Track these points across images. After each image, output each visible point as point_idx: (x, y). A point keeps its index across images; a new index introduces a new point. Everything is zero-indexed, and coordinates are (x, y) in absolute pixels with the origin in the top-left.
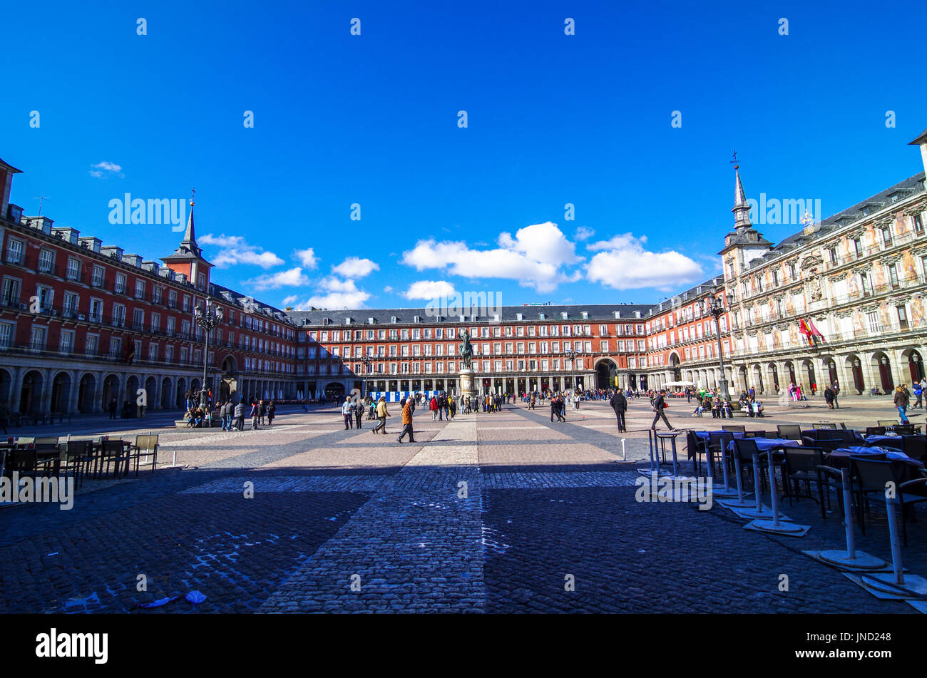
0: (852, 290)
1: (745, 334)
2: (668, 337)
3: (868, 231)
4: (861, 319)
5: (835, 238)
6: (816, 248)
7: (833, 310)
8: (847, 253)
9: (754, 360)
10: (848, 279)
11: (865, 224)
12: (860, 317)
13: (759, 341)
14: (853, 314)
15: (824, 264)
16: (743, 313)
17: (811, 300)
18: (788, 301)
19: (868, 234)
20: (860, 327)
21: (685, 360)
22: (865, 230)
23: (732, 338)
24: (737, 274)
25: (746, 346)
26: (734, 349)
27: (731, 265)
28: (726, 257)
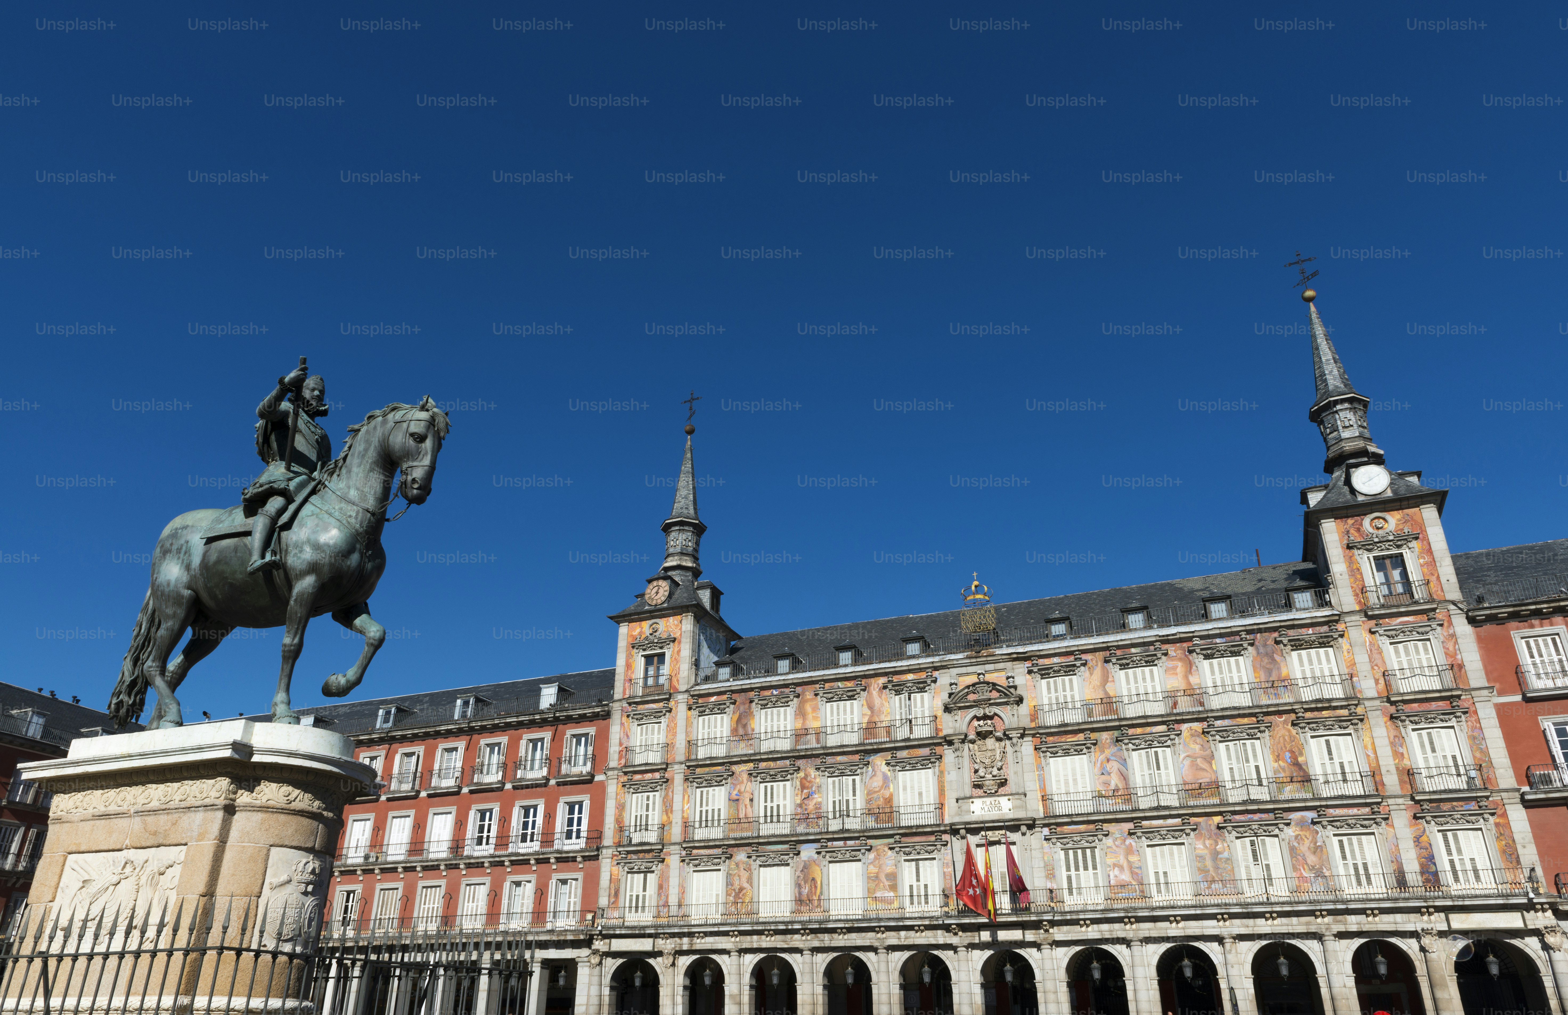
0: (1107, 784)
1: (673, 860)
3: (1173, 658)
4: (1133, 858)
5: (1071, 653)
6: (1001, 666)
7: (1045, 825)
8: (1101, 695)
9: (694, 943)
10: (1097, 755)
11: (1166, 640)
12: (1129, 851)
13: (729, 883)
14: (1108, 841)
15: (1024, 709)
16: (678, 798)
17: (968, 791)
18: (877, 782)
19: (1171, 664)
20: (1126, 877)
22: (1166, 654)
23: (607, 866)
24: (675, 683)
25: (667, 897)
26: (603, 901)
27: (653, 656)
28: (638, 630)
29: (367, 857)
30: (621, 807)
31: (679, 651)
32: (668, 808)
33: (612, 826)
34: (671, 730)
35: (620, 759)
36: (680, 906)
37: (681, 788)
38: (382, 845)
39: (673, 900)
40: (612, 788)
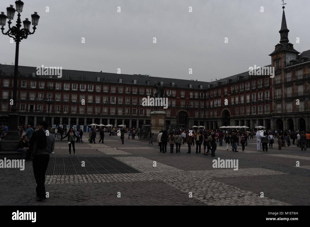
1: (284, 101)
2: (223, 102)
9: (288, 116)
16: (283, 90)
21: (234, 114)
23: (273, 103)
24: (282, 67)
25: (283, 108)
26: (273, 109)
27: (277, 62)
28: (274, 57)
29: (238, 103)
30: (275, 92)
31: (282, 61)
32: (282, 92)
33: (273, 96)
34: (281, 77)
35: (274, 83)
36: (285, 109)
37: (284, 88)
38: (240, 101)
39: (284, 108)
40: (273, 89)
